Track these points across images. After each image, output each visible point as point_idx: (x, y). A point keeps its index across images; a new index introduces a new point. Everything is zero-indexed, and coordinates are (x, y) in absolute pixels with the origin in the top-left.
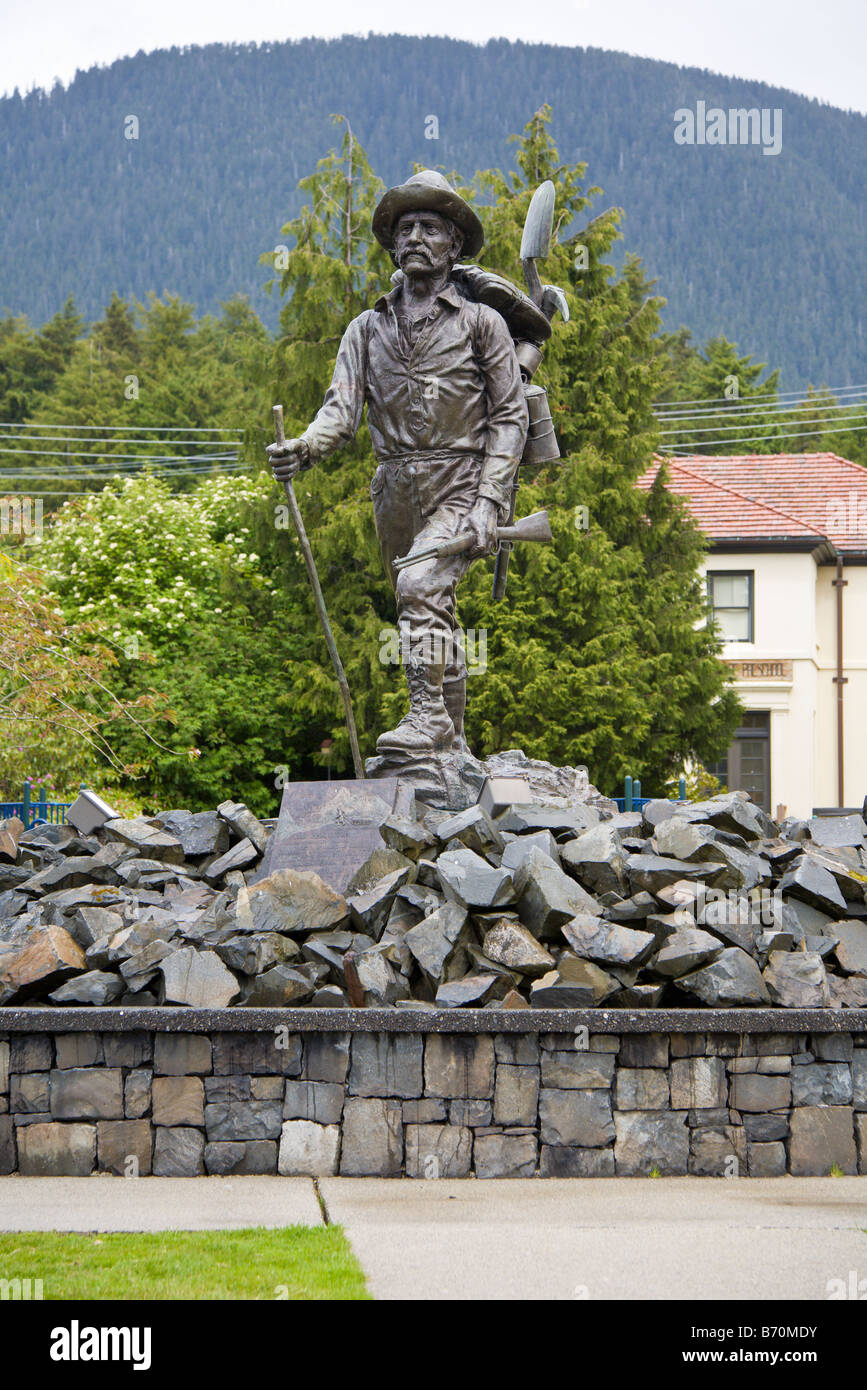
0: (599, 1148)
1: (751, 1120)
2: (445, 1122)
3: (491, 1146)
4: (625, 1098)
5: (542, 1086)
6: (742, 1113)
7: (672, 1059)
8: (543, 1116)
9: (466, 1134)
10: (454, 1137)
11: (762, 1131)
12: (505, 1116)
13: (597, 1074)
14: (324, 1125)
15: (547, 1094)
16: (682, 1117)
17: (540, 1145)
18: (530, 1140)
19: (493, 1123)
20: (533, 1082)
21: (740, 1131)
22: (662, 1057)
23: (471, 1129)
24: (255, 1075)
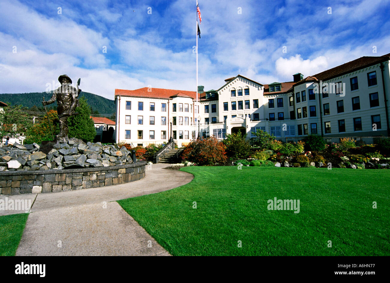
0: (80, 186)
1: (100, 181)
2: (59, 184)
3: (65, 187)
4: (84, 180)
5: (72, 179)
6: (99, 180)
7: (90, 174)
8: (73, 183)
9: (62, 186)
10: (60, 186)
11: (102, 181)
12: (67, 183)
13: (80, 177)
14: (40, 186)
15: (73, 180)
16: (91, 181)
17: (72, 186)
18: (71, 186)
19: (65, 184)
20: (71, 179)
21: (99, 182)
22: (89, 174)
23: (62, 185)
24: (29, 180)
